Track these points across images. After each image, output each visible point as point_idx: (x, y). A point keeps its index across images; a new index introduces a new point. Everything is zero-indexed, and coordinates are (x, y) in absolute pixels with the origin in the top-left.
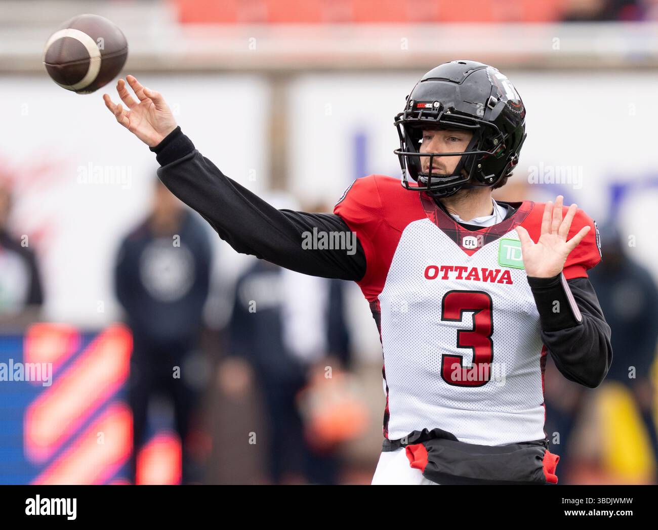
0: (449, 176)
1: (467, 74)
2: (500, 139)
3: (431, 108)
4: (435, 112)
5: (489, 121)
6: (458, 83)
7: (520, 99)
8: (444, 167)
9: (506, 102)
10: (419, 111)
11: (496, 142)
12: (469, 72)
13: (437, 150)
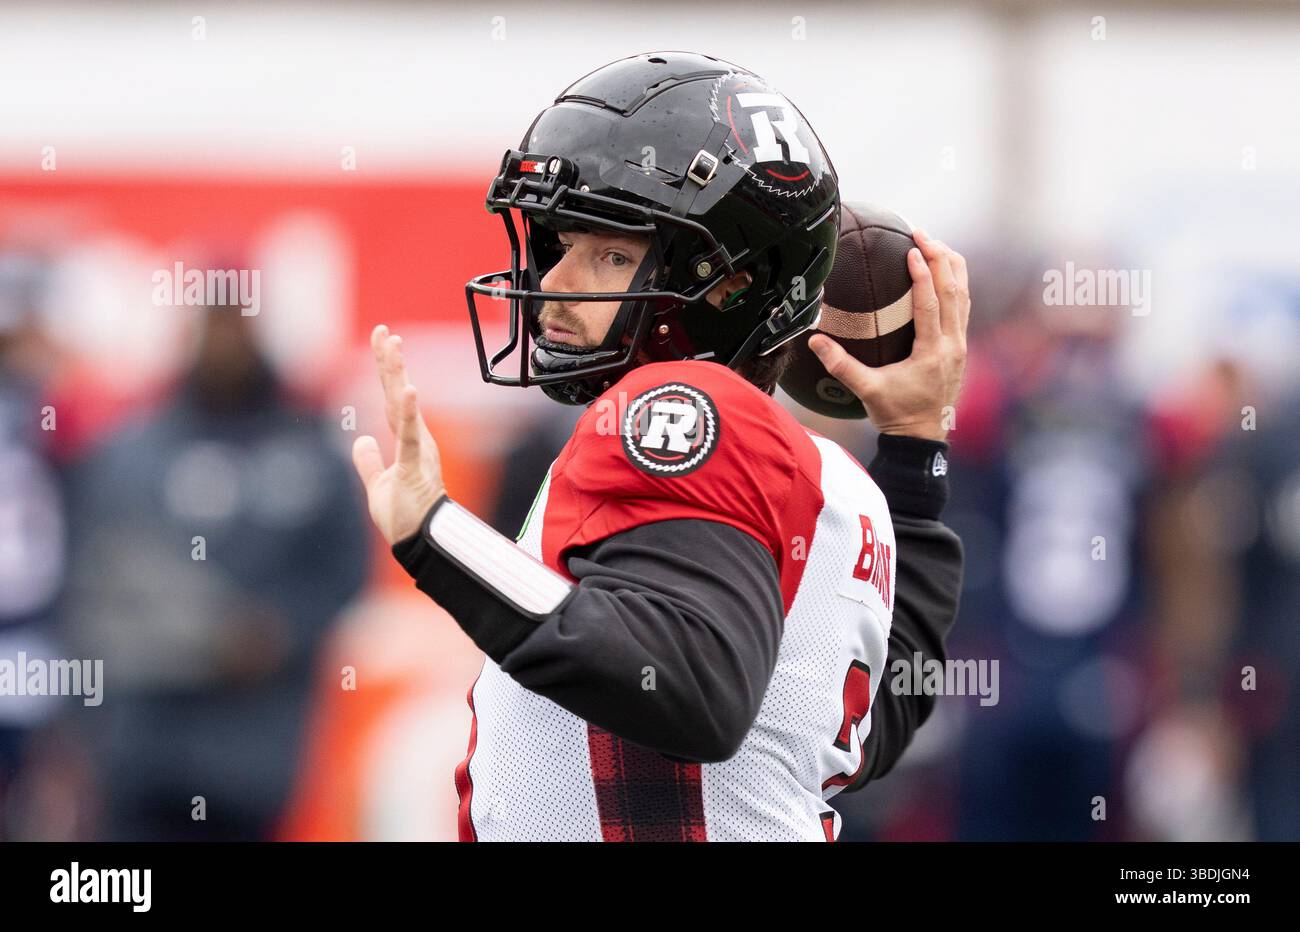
0: (592, 350)
1: (654, 91)
2: (715, 262)
3: (540, 174)
4: (549, 185)
5: (689, 216)
6: (621, 112)
7: (828, 172)
8: (583, 330)
9: (747, 168)
10: (516, 181)
11: (704, 269)
12: (662, 86)
13: (570, 284)
